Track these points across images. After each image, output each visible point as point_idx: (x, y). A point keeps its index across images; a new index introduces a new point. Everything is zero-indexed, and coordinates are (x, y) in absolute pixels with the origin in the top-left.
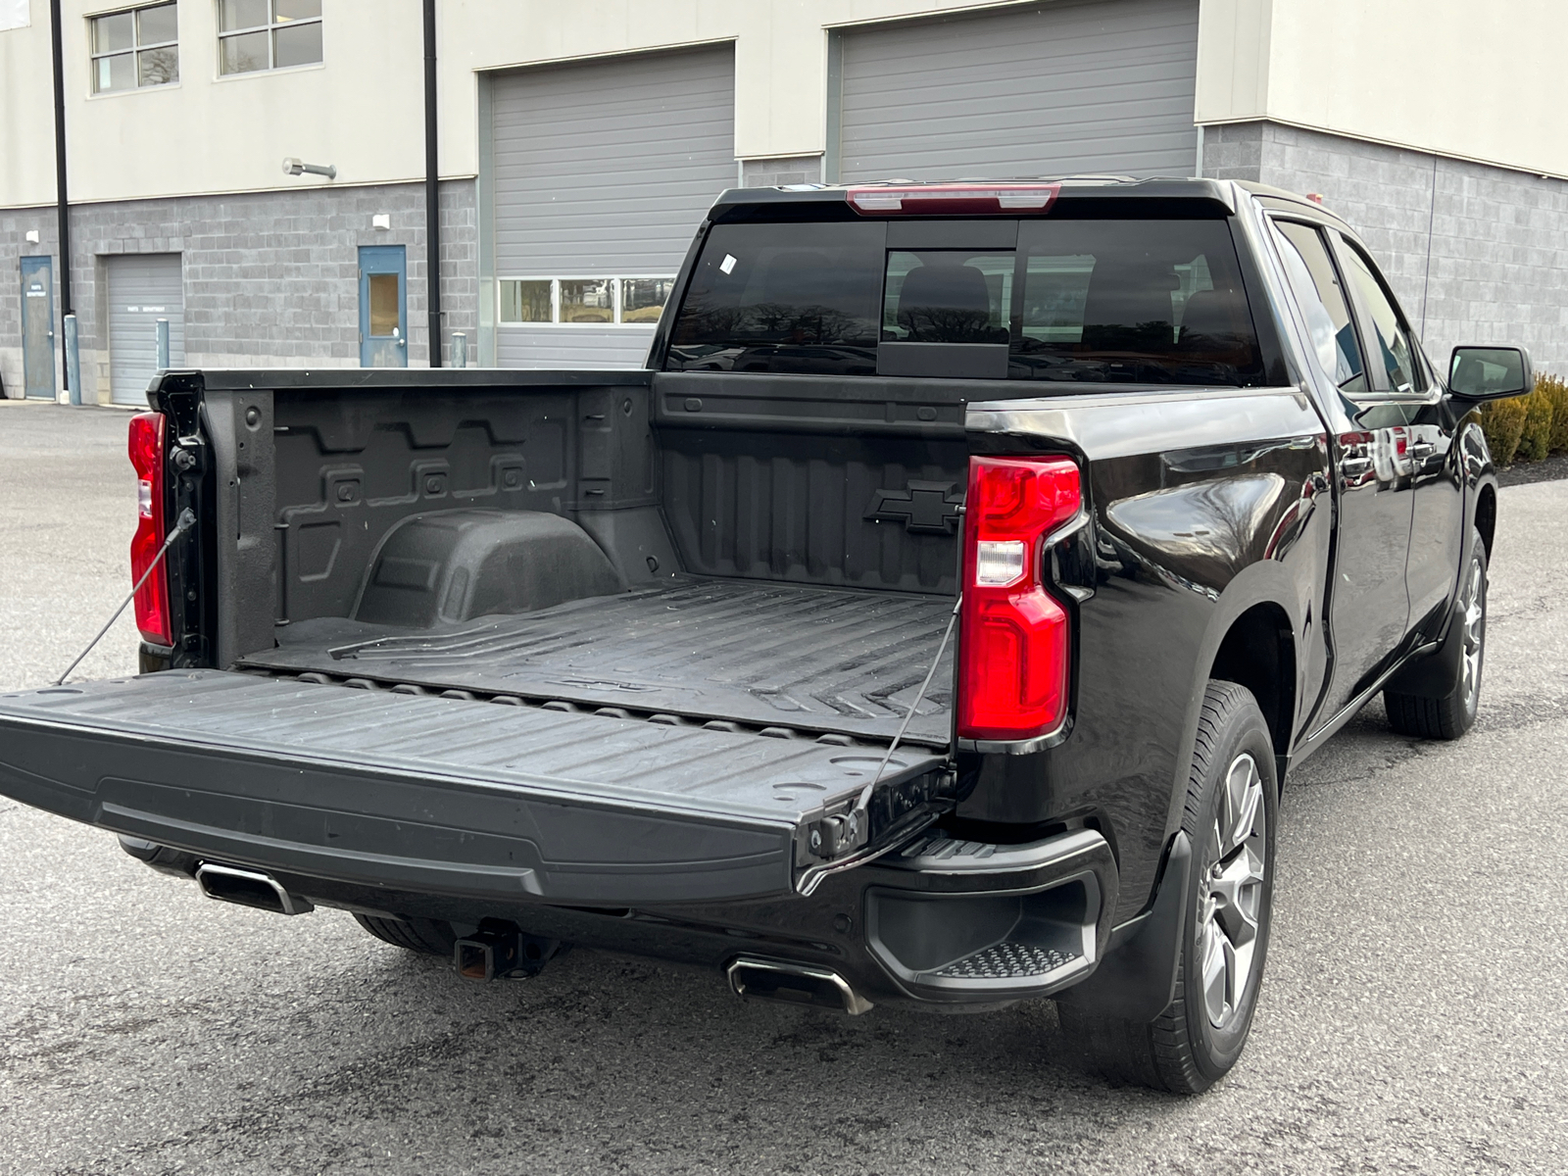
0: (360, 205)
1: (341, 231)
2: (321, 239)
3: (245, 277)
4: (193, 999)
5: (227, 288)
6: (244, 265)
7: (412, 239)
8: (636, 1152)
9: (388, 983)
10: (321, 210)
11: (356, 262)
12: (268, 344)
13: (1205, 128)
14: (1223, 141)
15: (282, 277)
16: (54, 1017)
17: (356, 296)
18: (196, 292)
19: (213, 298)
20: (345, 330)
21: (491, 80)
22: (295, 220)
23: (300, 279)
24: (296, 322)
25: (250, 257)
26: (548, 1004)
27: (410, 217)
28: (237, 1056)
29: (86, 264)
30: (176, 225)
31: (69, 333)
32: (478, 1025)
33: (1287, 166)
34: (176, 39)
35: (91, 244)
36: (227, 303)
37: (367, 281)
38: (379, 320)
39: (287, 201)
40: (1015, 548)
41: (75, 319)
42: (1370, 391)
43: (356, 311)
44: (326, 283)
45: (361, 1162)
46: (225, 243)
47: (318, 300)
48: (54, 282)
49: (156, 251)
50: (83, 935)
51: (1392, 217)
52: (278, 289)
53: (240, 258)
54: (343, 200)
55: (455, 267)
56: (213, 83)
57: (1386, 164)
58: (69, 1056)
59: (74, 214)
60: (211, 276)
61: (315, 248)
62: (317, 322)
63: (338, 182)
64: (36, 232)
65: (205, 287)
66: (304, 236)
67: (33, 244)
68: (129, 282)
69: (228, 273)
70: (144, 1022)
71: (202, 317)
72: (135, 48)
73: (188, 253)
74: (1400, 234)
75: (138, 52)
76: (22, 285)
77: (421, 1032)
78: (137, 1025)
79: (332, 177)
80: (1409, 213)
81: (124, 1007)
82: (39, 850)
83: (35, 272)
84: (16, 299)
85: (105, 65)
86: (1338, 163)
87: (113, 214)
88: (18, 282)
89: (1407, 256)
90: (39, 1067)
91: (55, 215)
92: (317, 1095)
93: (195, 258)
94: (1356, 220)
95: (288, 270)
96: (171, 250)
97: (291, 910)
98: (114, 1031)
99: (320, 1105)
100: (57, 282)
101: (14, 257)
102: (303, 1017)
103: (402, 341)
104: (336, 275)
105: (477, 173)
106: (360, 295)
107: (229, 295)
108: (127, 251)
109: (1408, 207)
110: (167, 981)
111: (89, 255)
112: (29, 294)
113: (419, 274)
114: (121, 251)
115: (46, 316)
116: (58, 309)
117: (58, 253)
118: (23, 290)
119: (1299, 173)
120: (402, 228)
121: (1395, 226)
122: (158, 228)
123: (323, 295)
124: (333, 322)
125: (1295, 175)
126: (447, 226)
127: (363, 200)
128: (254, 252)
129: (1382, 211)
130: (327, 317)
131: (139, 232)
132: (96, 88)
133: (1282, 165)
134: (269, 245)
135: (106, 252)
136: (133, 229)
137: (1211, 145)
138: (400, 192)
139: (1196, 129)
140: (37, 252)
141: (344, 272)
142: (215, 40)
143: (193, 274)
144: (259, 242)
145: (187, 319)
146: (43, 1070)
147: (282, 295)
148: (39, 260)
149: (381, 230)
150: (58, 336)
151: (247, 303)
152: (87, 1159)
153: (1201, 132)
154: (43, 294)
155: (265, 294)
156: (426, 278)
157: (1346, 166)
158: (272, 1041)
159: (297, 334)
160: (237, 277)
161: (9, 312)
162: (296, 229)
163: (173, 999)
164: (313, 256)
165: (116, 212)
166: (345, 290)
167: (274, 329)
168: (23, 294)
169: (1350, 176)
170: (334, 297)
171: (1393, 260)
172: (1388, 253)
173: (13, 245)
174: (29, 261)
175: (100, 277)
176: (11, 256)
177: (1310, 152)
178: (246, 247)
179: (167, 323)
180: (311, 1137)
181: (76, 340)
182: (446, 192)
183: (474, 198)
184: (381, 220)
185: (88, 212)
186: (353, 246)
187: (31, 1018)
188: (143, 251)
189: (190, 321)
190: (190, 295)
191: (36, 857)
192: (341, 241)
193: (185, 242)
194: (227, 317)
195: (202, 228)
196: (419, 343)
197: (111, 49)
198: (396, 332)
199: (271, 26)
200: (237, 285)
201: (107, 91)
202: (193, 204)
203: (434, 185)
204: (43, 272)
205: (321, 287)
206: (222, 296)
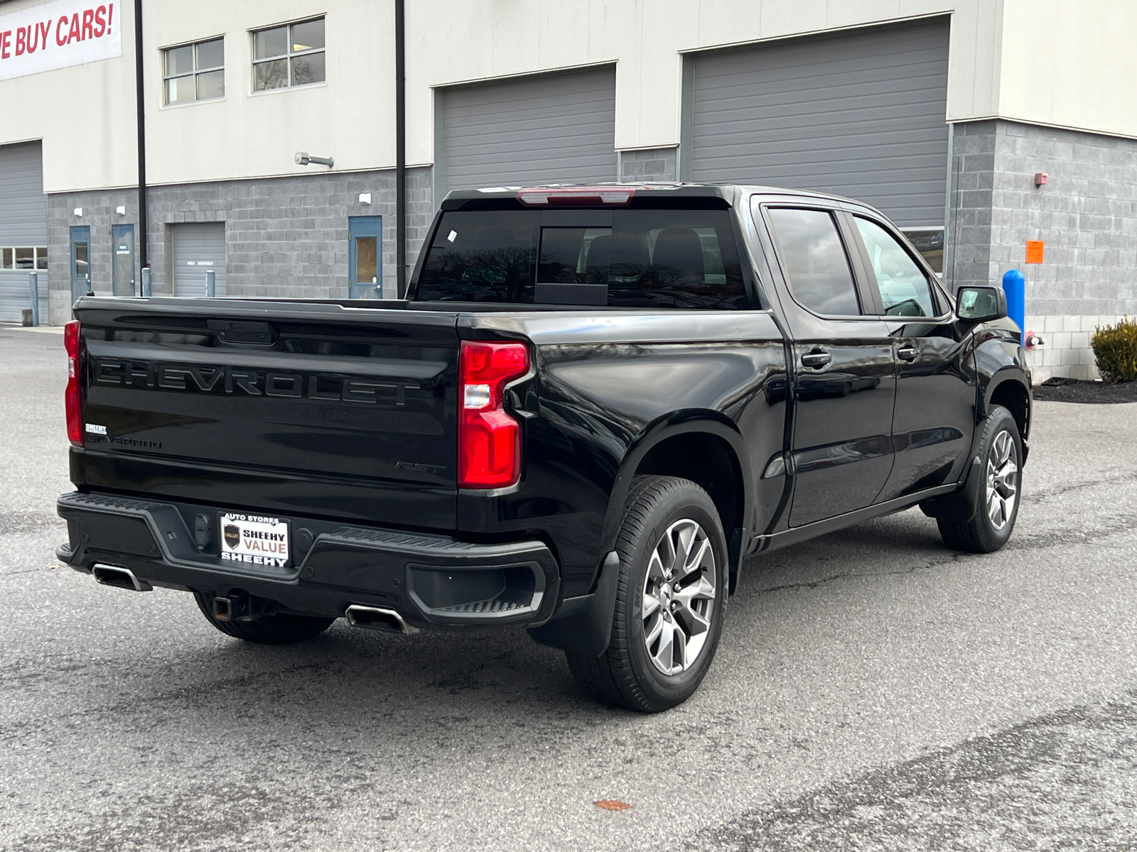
0: (350, 186)
1: (337, 205)
2: (322, 212)
3: (270, 239)
4: (110, 658)
5: (257, 248)
6: (268, 231)
7: (387, 211)
8: (323, 726)
9: (222, 655)
10: (323, 190)
11: (347, 229)
12: (285, 289)
13: (955, 124)
14: (967, 135)
15: (295, 239)
16: (31, 663)
17: (347, 253)
18: (235, 251)
19: (247, 255)
20: (340, 278)
21: (444, 94)
22: (305, 197)
23: (308, 241)
24: (305, 272)
25: (273, 225)
26: (310, 666)
27: (385, 194)
28: (125, 682)
29: (158, 230)
30: (221, 201)
31: (145, 281)
32: (264, 673)
33: (1017, 152)
34: (223, 65)
35: (162, 215)
36: (257, 259)
37: (354, 242)
38: (364, 271)
39: (300, 185)
40: (485, 388)
41: (150, 271)
42: (861, 314)
43: (347, 264)
44: (326, 244)
45: (173, 725)
46: (256, 215)
47: (320, 256)
48: (136, 243)
49: (207, 220)
50: (58, 629)
51: (1112, 190)
52: (293, 248)
53: (266, 226)
54: (339, 182)
55: (417, 231)
56: (248, 97)
57: (1106, 149)
58: (34, 680)
59: (151, 193)
60: (246, 239)
61: (319, 219)
62: (319, 273)
63: (335, 169)
64: (124, 207)
65: (241, 247)
66: (310, 209)
67: (121, 215)
68: (188, 243)
69: (257, 236)
70: (79, 667)
71: (239, 269)
72: (195, 72)
73: (230, 222)
74: (1119, 203)
75: (197, 74)
76: (113, 245)
77: (231, 675)
78: (75, 668)
79: (331, 166)
80: (1127, 186)
81: (71, 660)
82: (45, 590)
83: (122, 236)
84: (109, 256)
85: (173, 84)
86: (1062, 150)
87: (177, 194)
88: (111, 244)
89: (1125, 220)
90: (16, 683)
91: (137, 195)
92: (161, 699)
93: (234, 226)
94: (1079, 192)
95: (299, 235)
96: (218, 220)
97: (139, 588)
98: (62, 670)
99: (160, 703)
100: (138, 244)
101: (107, 226)
102: (169, 668)
103: (379, 287)
104: (333, 238)
105: (433, 162)
106: (350, 252)
107: (259, 253)
108: (187, 221)
109: (1125, 182)
110: (98, 650)
111: (161, 223)
112: (118, 252)
113: (391, 237)
114: (183, 221)
115: (130, 269)
116: (138, 264)
117: (138, 222)
118: (114, 249)
119: (1028, 158)
120: (380, 203)
121: (1114, 196)
122: (208, 204)
123: (324, 253)
124: (331, 272)
125: (1025, 159)
126: (411, 202)
127: (352, 183)
128: (276, 221)
129: (1102, 186)
130: (326, 269)
131: (195, 207)
132: (167, 102)
133: (1014, 151)
134: (286, 216)
135: (172, 221)
136: (191, 205)
137: (958, 137)
138: (378, 177)
139: (948, 125)
140: (124, 222)
141: (338, 236)
142: (250, 65)
143: (233, 237)
144: (279, 214)
145: (228, 271)
146: (20, 684)
147: (296, 253)
148: (125, 227)
149: (365, 204)
150: (138, 283)
151: (271, 259)
152: (30, 719)
153: (951, 128)
154: (127, 252)
155: (284, 252)
156: (396, 240)
157: (1070, 152)
158: (146, 676)
159: (306, 281)
160: (263, 239)
161: (104, 266)
162: (305, 204)
163: (99, 658)
164: (317, 224)
165: (179, 192)
166: (339, 249)
167: (290, 277)
168: (114, 252)
169: (1074, 159)
170: (332, 253)
171: (1113, 223)
172: (1108, 217)
173: (107, 217)
174: (118, 228)
175: (168, 240)
176: (106, 225)
177: (1038, 142)
178: (270, 217)
179: (214, 273)
180: (151, 715)
181: (150, 285)
182: (410, 177)
183: (430, 181)
184: (365, 198)
185: (160, 192)
186: (345, 216)
187: (18, 663)
188: (198, 221)
189: (231, 272)
190: (231, 253)
191: (42, 593)
192: (336, 212)
193: (228, 214)
194: (257, 269)
195: (240, 204)
196: (391, 288)
197: (177, 73)
198: (375, 280)
199: (289, 55)
200: (264, 245)
201: (175, 103)
202: (233, 187)
203: (402, 171)
204: (128, 236)
205: (322, 247)
206: (253, 254)
